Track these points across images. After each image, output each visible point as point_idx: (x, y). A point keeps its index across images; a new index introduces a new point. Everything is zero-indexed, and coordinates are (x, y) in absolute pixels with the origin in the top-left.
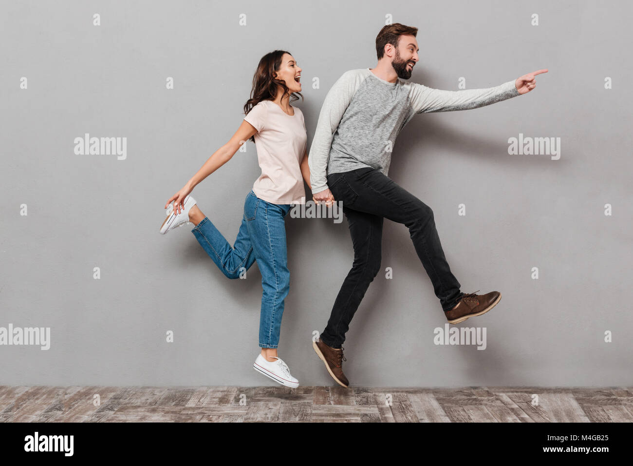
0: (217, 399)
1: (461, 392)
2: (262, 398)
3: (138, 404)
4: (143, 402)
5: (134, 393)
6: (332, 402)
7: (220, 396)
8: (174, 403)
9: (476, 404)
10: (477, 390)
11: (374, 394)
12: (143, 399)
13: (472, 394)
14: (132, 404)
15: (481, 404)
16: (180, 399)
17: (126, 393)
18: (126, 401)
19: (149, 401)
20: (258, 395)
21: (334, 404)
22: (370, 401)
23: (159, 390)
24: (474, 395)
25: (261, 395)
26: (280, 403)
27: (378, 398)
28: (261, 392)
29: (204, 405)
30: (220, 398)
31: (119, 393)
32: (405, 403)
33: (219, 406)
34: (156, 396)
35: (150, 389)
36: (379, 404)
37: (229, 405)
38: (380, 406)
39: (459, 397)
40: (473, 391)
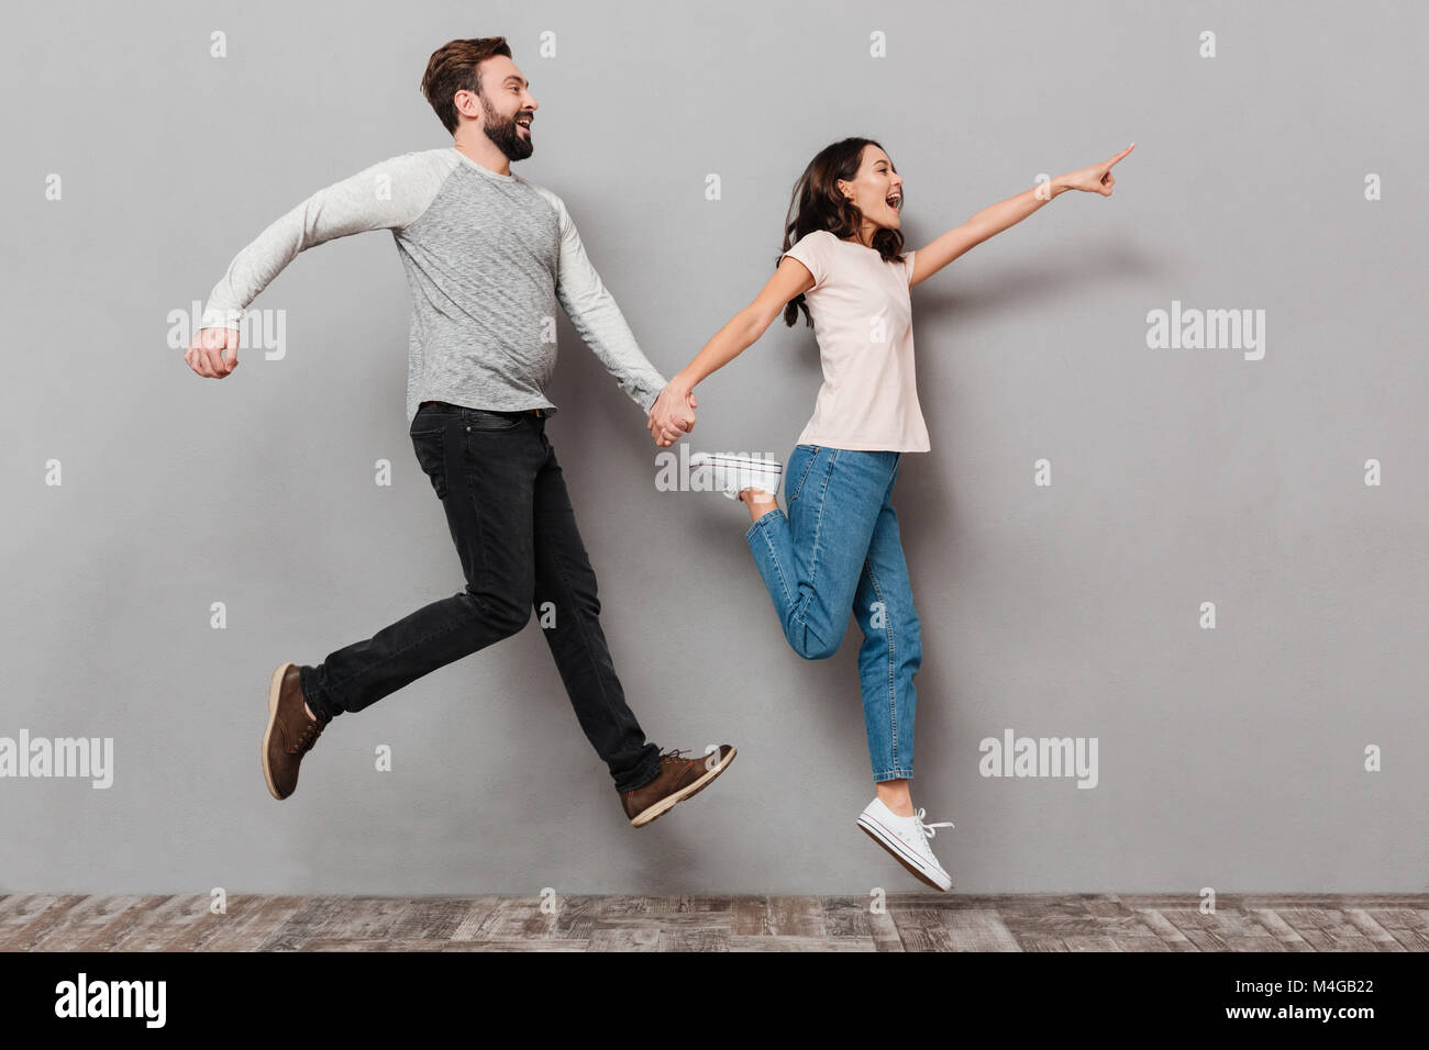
0: (520, 923)
1: (1059, 905)
2: (617, 921)
3: (348, 934)
4: (358, 929)
5: (338, 909)
6: (773, 930)
7: (526, 917)
8: (425, 933)
9: (1092, 933)
10: (1093, 902)
11: (865, 910)
12: (358, 923)
13: (1083, 911)
14: (333, 934)
15: (1104, 934)
16: (438, 923)
17: (321, 910)
18: (322, 928)
19: (371, 928)
20: (611, 915)
21: (778, 934)
22: (858, 926)
23: (392, 902)
24: (1088, 912)
25: (616, 914)
26: (658, 931)
27: (874, 919)
28: (617, 908)
29: (490, 936)
30: (525, 921)
31: (304, 909)
32: (934, 930)
33: (524, 940)
34: (385, 917)
35: (374, 902)
36: (877, 934)
37: (547, 936)
38: (880, 938)
39: (1054, 917)
40: (1085, 903)
